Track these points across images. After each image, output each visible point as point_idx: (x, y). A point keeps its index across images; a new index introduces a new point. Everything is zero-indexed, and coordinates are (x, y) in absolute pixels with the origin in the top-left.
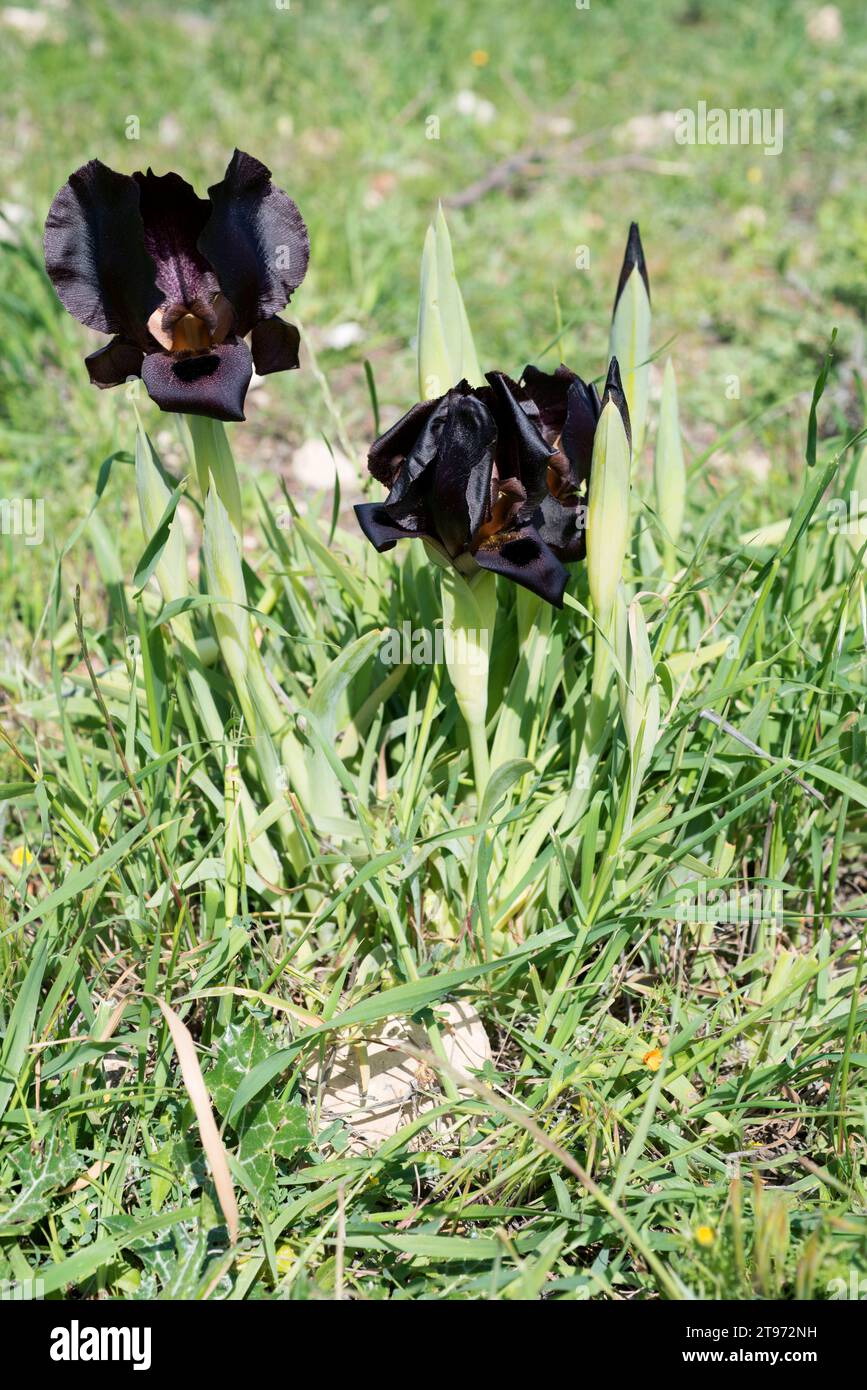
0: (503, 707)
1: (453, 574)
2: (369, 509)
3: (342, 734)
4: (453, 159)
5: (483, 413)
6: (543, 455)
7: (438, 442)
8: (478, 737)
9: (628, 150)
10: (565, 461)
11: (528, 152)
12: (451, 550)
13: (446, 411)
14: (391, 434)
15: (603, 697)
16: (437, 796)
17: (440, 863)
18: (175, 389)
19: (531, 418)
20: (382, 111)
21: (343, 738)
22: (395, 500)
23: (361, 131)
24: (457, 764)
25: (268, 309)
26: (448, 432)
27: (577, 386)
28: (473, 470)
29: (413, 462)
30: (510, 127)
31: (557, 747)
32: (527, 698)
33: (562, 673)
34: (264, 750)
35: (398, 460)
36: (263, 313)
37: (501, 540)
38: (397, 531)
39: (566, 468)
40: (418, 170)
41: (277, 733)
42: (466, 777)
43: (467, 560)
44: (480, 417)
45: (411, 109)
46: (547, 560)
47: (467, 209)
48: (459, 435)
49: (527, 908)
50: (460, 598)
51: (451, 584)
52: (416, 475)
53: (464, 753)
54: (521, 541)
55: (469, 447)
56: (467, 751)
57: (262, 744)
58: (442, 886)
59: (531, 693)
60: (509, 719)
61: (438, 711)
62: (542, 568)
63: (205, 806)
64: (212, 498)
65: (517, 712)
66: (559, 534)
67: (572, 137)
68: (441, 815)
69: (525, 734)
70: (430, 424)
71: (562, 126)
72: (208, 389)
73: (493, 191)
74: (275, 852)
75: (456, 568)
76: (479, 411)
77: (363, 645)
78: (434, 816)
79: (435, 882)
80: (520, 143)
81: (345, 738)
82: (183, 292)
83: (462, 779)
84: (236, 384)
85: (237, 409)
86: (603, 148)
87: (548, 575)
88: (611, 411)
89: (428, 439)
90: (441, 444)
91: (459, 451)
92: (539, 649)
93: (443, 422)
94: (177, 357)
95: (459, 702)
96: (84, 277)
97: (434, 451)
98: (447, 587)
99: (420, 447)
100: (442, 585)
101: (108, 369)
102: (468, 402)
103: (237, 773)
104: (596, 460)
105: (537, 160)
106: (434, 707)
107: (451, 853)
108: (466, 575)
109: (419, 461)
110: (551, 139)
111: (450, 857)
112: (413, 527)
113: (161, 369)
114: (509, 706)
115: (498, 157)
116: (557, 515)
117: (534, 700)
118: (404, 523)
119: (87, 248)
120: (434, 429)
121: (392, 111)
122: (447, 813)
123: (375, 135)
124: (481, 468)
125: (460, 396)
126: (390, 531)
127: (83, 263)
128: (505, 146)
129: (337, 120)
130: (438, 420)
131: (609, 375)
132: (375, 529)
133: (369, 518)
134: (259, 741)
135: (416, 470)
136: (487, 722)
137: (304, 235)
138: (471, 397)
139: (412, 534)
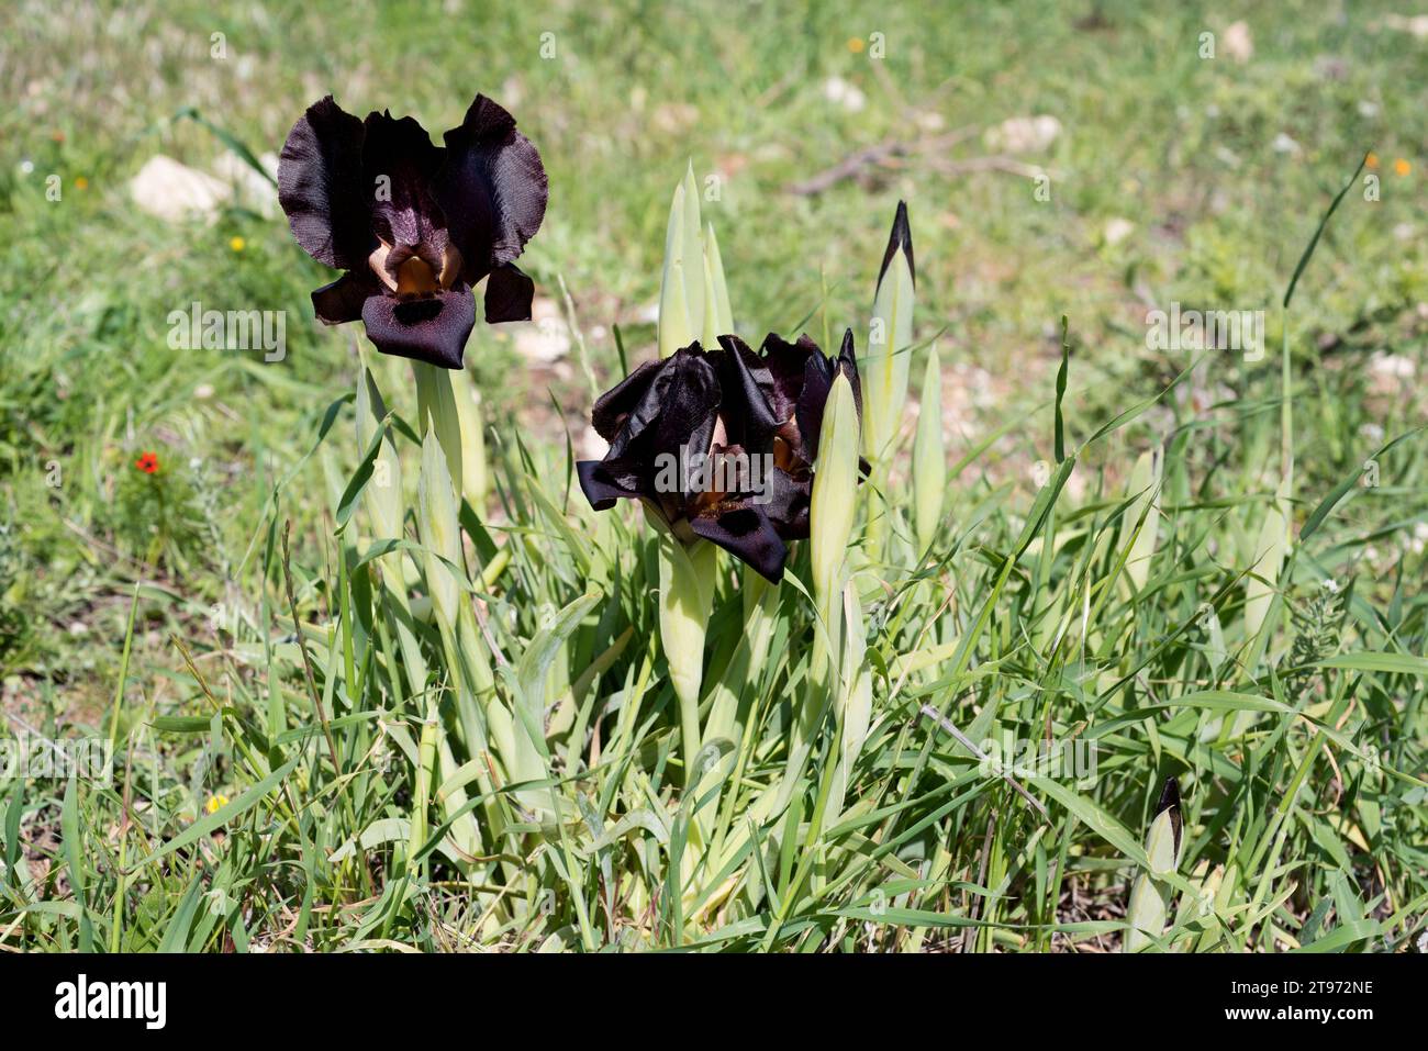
0: (720, 687)
1: (671, 541)
2: (590, 466)
3: (559, 704)
4: (810, 146)
5: (711, 377)
6: (768, 424)
7: (662, 401)
8: (690, 715)
9: (1000, 151)
10: (797, 434)
11: (891, 143)
12: (670, 516)
13: (673, 370)
14: (618, 391)
15: (820, 683)
16: (643, 773)
17: (639, 845)
18: (393, 331)
19: (761, 386)
20: (744, 90)
21: (560, 708)
22: (614, 456)
23: (719, 112)
24: (665, 742)
25: (502, 256)
26: (673, 393)
27: (816, 359)
28: (694, 434)
29: (635, 420)
30: (878, 118)
31: (780, 736)
32: (748, 680)
33: (786, 657)
34: (467, 709)
35: (622, 417)
36: (496, 260)
37: (721, 508)
38: (615, 490)
39: (798, 441)
40: (772, 154)
41: (485, 692)
42: (676, 757)
43: (685, 527)
44: (707, 380)
45: (773, 92)
46: (766, 533)
47: (814, 196)
48: (684, 397)
49: (729, 902)
50: (677, 566)
51: (670, 551)
52: (636, 434)
53: (675, 731)
54: (741, 511)
55: (693, 410)
56: (678, 729)
57: (465, 701)
58: (641, 869)
59: (753, 676)
60: (724, 700)
61: (651, 685)
62: (759, 541)
63: (405, 764)
64: (430, 440)
65: (734, 693)
66: (785, 508)
67: (943, 133)
68: (646, 794)
69: (742, 716)
70: (656, 381)
71: (933, 121)
72: (427, 334)
73: (846, 181)
74: (476, 822)
75: (674, 534)
76: (705, 373)
77: (575, 609)
78: (639, 795)
79: (633, 864)
80: (884, 134)
81: (561, 709)
82: (420, 233)
83: (671, 758)
84: (456, 332)
85: (455, 357)
86: (972, 144)
87: (765, 549)
88: (842, 383)
89: (652, 398)
90: (665, 404)
91: (682, 412)
92: (763, 630)
93: (668, 381)
94: (400, 299)
95: (672, 676)
96: (317, 210)
97: (656, 410)
98: (666, 554)
99: (643, 405)
100: (660, 552)
101: (336, 305)
102: (697, 362)
103: (442, 733)
104: (824, 433)
105: (898, 153)
106: (647, 680)
107: (653, 836)
108: (685, 542)
109: (641, 419)
110: (918, 134)
111: (651, 839)
112: (632, 487)
113: (382, 310)
114: (726, 686)
115: (858, 146)
116: (784, 489)
117: (755, 683)
118: (623, 482)
119: (321, 181)
120: (659, 388)
121: (754, 90)
122: (652, 793)
123: (732, 114)
124: (702, 432)
125: (688, 357)
126: (607, 491)
127: (316, 196)
128: (866, 136)
129: (692, 97)
130: (665, 379)
131: (843, 347)
132: (594, 487)
133: (588, 474)
134: (463, 699)
135: (637, 427)
136: (701, 700)
137: (544, 185)
138: (700, 359)
139: (629, 494)
